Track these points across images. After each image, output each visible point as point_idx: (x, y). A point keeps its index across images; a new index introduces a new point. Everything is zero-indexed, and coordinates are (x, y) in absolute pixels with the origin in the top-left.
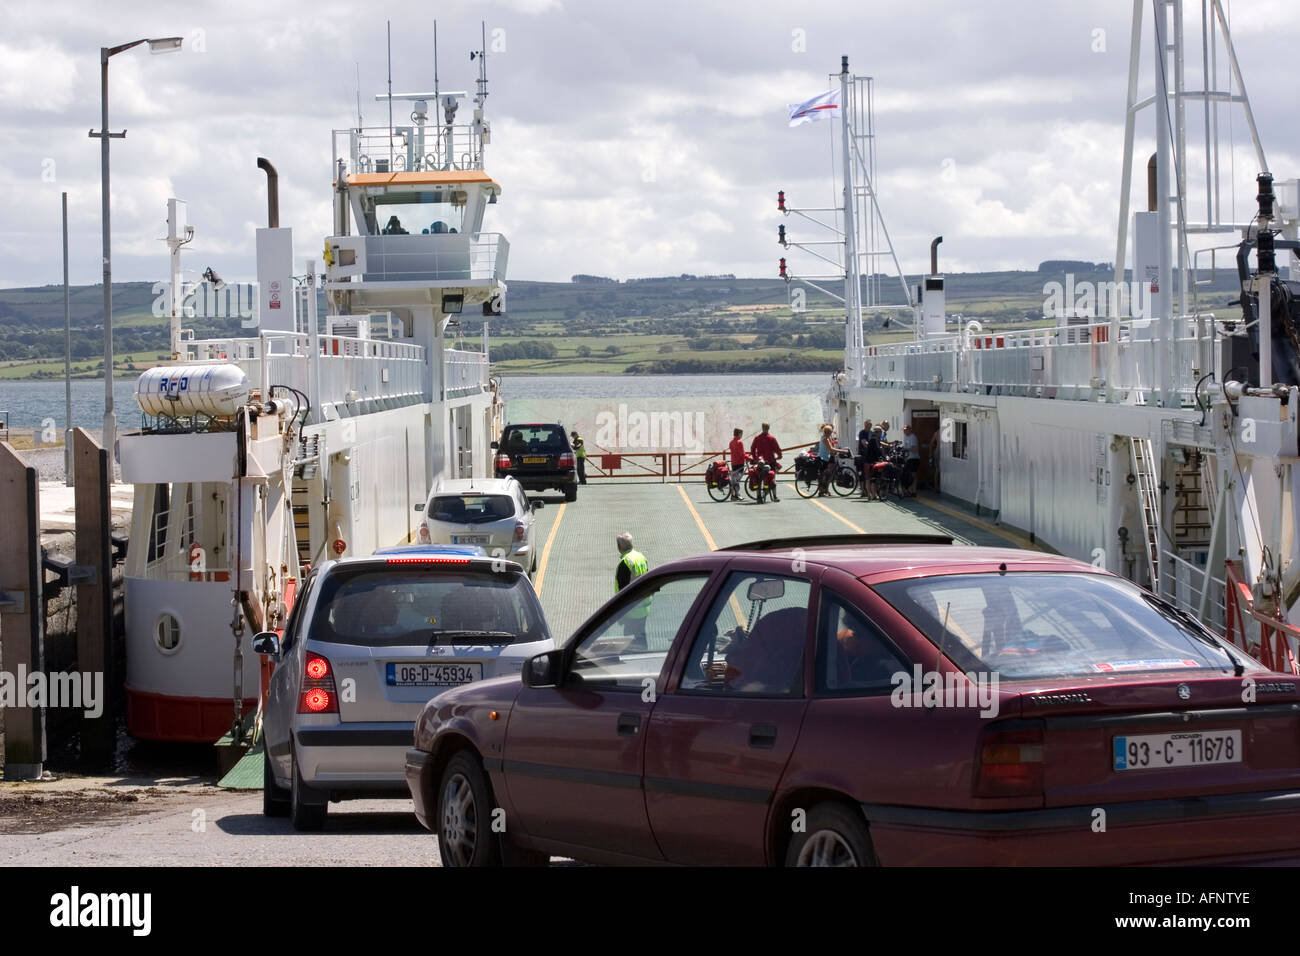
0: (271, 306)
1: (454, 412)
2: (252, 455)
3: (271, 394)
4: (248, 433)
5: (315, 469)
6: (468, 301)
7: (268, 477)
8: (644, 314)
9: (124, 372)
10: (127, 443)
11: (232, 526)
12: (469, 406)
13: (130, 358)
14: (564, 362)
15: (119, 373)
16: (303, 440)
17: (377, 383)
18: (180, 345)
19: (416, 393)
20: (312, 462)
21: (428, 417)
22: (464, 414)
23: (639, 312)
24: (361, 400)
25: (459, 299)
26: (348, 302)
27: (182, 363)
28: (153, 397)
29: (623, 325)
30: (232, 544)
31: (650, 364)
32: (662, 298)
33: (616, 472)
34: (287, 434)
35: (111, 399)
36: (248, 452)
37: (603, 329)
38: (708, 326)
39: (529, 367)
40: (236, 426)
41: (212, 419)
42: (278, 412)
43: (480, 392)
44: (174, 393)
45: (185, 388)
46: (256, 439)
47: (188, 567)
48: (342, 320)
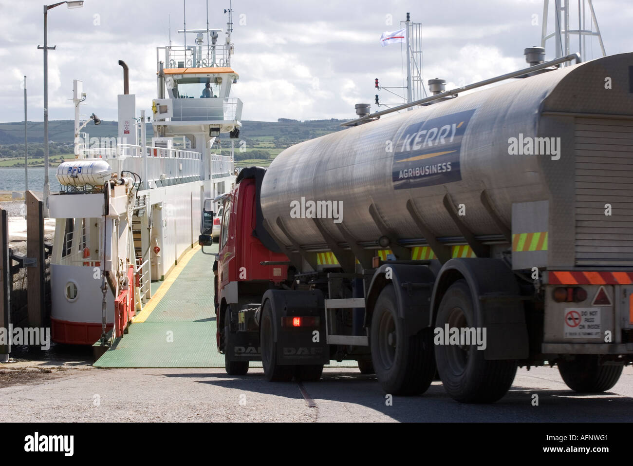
0: (125, 133)
1: (216, 185)
2: (113, 205)
3: (122, 175)
4: (110, 194)
5: (144, 212)
6: (222, 131)
7: (119, 215)
10: (52, 199)
12: (223, 183)
16: (138, 198)
17: (177, 170)
19: (197, 176)
20: (143, 208)
21: (202, 187)
22: (221, 186)
24: (168, 178)
25: (218, 130)
26: (164, 131)
27: (80, 160)
28: (65, 176)
32: (322, 130)
34: (130, 195)
35: (48, 177)
36: (110, 203)
39: (257, 163)
40: (104, 191)
41: (94, 187)
42: (125, 184)
43: (229, 176)
44: (75, 174)
45: (80, 172)
46: (114, 197)
47: (82, 259)
48: (160, 140)
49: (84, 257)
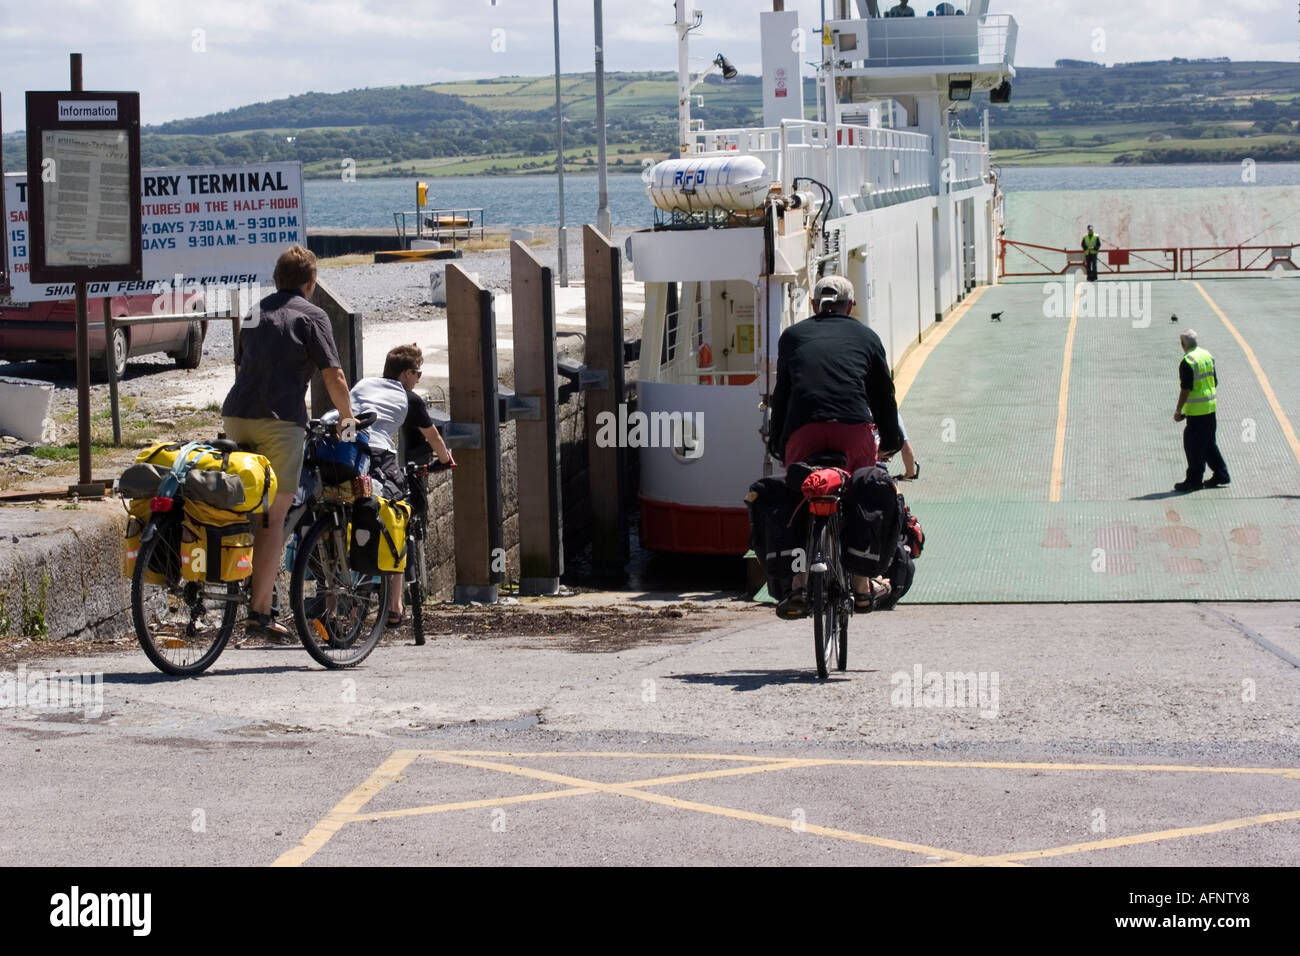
0: (777, 95)
1: (959, 205)
2: (782, 253)
3: (795, 187)
4: (776, 228)
5: (835, 266)
6: (976, 87)
7: (797, 274)
8: (1132, 100)
9: (583, 167)
10: (641, 241)
11: (759, 326)
12: (972, 199)
13: (589, 152)
14: (1049, 153)
15: (578, 168)
16: (826, 236)
17: (889, 175)
18: (689, 137)
19: (924, 185)
20: (833, 259)
21: (935, 211)
22: (968, 207)
23: (1127, 98)
24: (875, 193)
25: (967, 85)
26: (849, 90)
27: (692, 156)
28: (667, 191)
29: (1111, 112)
30: (759, 346)
31: (1140, 153)
32: (1152, 83)
33: (1123, 268)
34: (812, 229)
35: (605, 194)
36: (776, 248)
37: (1088, 117)
38: (1201, 112)
39: (1010, 158)
40: (764, 220)
41: (730, 214)
42: (802, 206)
43: (981, 184)
44: (690, 186)
45: (702, 181)
46: (783, 234)
47: (698, 369)
48: (851, 108)
49: (701, 365)
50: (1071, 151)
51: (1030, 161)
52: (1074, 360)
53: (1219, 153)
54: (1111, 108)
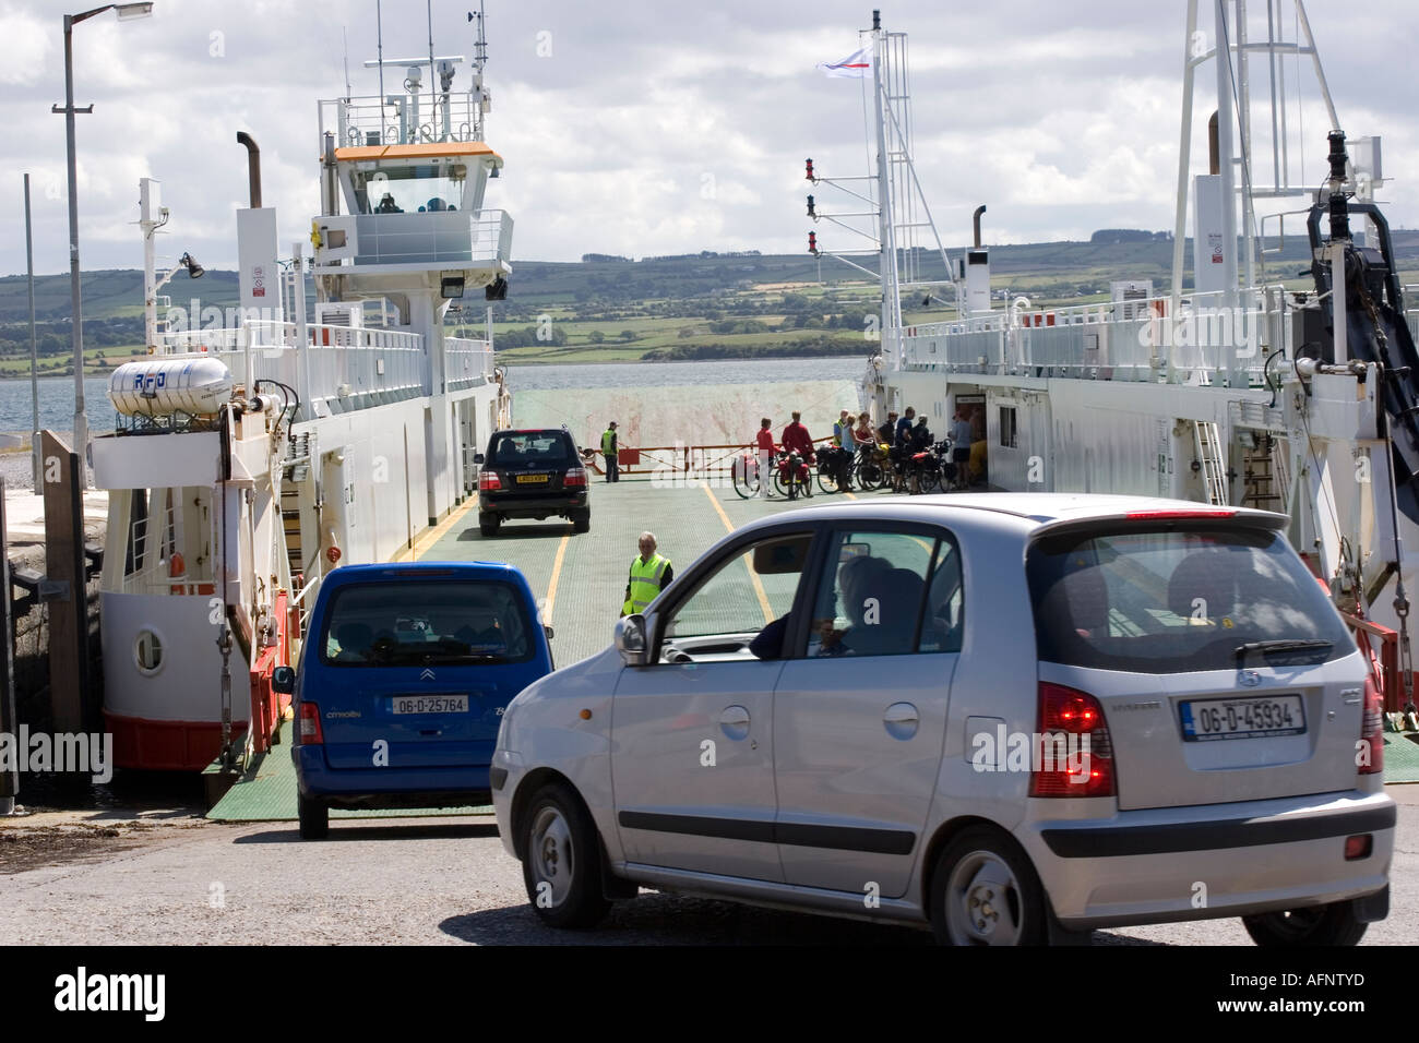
0: (254, 294)
1: (457, 405)
2: (239, 459)
3: (257, 390)
4: (232, 432)
5: (305, 471)
6: (469, 283)
7: (254, 480)
8: (662, 295)
9: (96, 368)
10: (100, 447)
11: (216, 534)
12: (472, 399)
13: (102, 353)
14: (577, 349)
15: (91, 369)
16: (292, 439)
17: (372, 376)
18: (154, 336)
19: (415, 386)
20: (303, 463)
21: (428, 412)
22: (468, 407)
23: (656, 293)
24: (354, 394)
25: (460, 282)
26: (338, 288)
27: (159, 358)
28: (128, 396)
29: (640, 307)
30: (216, 554)
31: (670, 349)
32: (681, 277)
33: (634, 468)
34: (275, 433)
35: (82, 398)
36: (233, 453)
37: (617, 312)
38: (732, 307)
39: (536, 355)
40: (218, 425)
41: (193, 418)
42: (264, 409)
43: (484, 384)
44: (150, 390)
45: (162, 384)
46: (241, 439)
47: (169, 579)
48: (332, 308)
49: (173, 574)
50: (600, 348)
51: (556, 359)
52: (564, 564)
53: (750, 349)
54: (639, 304)
